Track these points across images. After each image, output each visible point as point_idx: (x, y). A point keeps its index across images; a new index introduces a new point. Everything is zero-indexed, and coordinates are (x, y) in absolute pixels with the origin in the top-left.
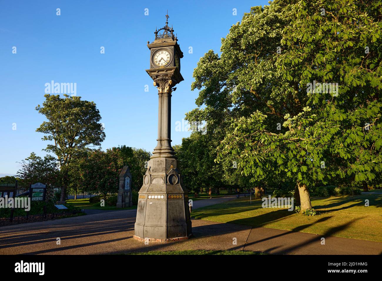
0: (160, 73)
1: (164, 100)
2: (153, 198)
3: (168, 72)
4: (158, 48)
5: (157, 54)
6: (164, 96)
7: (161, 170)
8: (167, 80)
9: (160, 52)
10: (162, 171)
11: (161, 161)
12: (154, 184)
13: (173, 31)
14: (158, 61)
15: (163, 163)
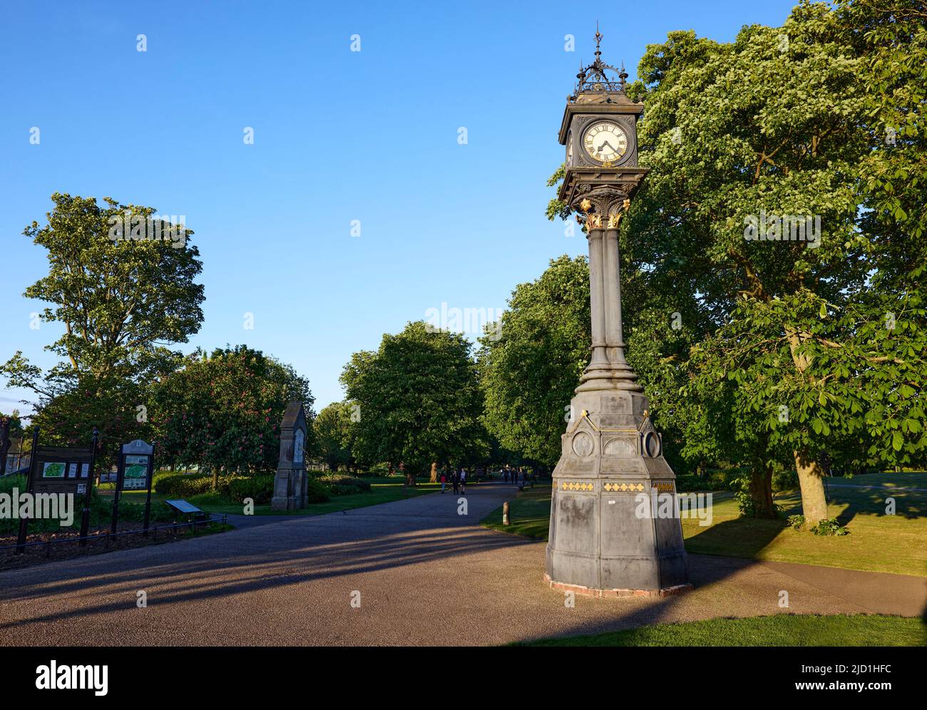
0: (603, 178)
1: (606, 247)
2: (616, 490)
3: (626, 178)
4: (594, 115)
5: (592, 131)
6: (606, 236)
7: (625, 422)
8: (617, 198)
9: (600, 127)
10: (628, 423)
11: (621, 398)
12: (610, 455)
13: (626, 76)
14: (596, 149)
15: (625, 405)
